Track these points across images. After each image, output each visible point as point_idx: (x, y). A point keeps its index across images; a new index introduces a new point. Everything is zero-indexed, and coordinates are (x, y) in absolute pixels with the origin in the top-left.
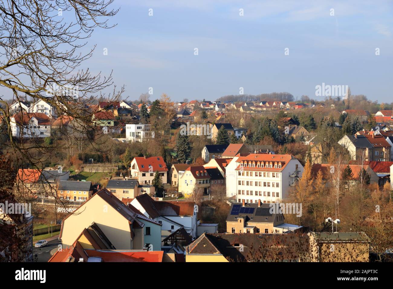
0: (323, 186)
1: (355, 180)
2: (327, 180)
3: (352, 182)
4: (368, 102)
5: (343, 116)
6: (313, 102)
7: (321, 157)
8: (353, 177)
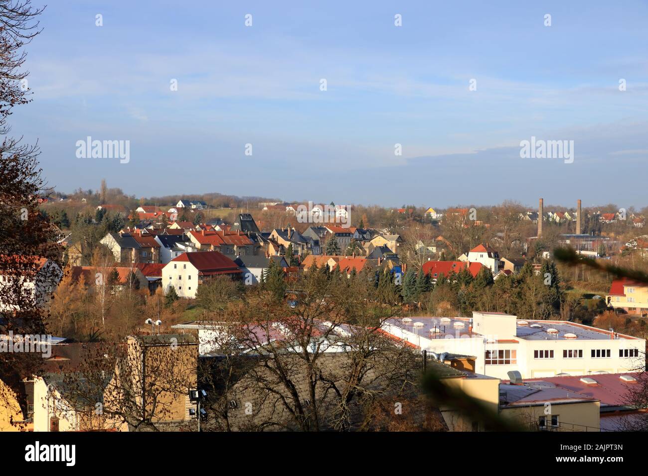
0: (85, 293)
1: (123, 284)
2: (90, 285)
3: (119, 287)
4: (124, 196)
5: (101, 211)
6: (60, 196)
7: (80, 259)
8: (120, 281)
